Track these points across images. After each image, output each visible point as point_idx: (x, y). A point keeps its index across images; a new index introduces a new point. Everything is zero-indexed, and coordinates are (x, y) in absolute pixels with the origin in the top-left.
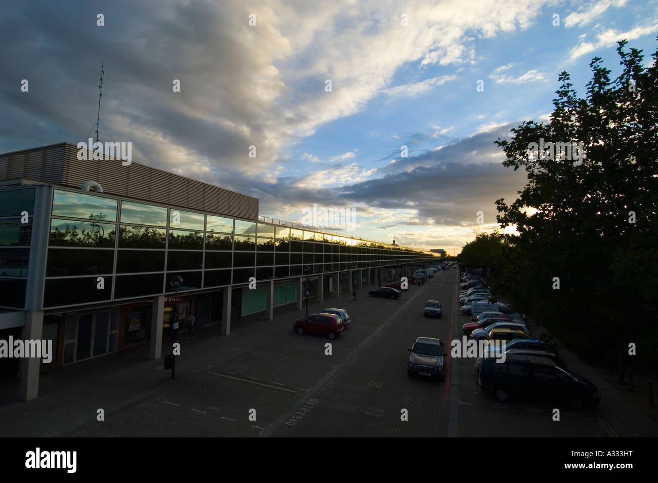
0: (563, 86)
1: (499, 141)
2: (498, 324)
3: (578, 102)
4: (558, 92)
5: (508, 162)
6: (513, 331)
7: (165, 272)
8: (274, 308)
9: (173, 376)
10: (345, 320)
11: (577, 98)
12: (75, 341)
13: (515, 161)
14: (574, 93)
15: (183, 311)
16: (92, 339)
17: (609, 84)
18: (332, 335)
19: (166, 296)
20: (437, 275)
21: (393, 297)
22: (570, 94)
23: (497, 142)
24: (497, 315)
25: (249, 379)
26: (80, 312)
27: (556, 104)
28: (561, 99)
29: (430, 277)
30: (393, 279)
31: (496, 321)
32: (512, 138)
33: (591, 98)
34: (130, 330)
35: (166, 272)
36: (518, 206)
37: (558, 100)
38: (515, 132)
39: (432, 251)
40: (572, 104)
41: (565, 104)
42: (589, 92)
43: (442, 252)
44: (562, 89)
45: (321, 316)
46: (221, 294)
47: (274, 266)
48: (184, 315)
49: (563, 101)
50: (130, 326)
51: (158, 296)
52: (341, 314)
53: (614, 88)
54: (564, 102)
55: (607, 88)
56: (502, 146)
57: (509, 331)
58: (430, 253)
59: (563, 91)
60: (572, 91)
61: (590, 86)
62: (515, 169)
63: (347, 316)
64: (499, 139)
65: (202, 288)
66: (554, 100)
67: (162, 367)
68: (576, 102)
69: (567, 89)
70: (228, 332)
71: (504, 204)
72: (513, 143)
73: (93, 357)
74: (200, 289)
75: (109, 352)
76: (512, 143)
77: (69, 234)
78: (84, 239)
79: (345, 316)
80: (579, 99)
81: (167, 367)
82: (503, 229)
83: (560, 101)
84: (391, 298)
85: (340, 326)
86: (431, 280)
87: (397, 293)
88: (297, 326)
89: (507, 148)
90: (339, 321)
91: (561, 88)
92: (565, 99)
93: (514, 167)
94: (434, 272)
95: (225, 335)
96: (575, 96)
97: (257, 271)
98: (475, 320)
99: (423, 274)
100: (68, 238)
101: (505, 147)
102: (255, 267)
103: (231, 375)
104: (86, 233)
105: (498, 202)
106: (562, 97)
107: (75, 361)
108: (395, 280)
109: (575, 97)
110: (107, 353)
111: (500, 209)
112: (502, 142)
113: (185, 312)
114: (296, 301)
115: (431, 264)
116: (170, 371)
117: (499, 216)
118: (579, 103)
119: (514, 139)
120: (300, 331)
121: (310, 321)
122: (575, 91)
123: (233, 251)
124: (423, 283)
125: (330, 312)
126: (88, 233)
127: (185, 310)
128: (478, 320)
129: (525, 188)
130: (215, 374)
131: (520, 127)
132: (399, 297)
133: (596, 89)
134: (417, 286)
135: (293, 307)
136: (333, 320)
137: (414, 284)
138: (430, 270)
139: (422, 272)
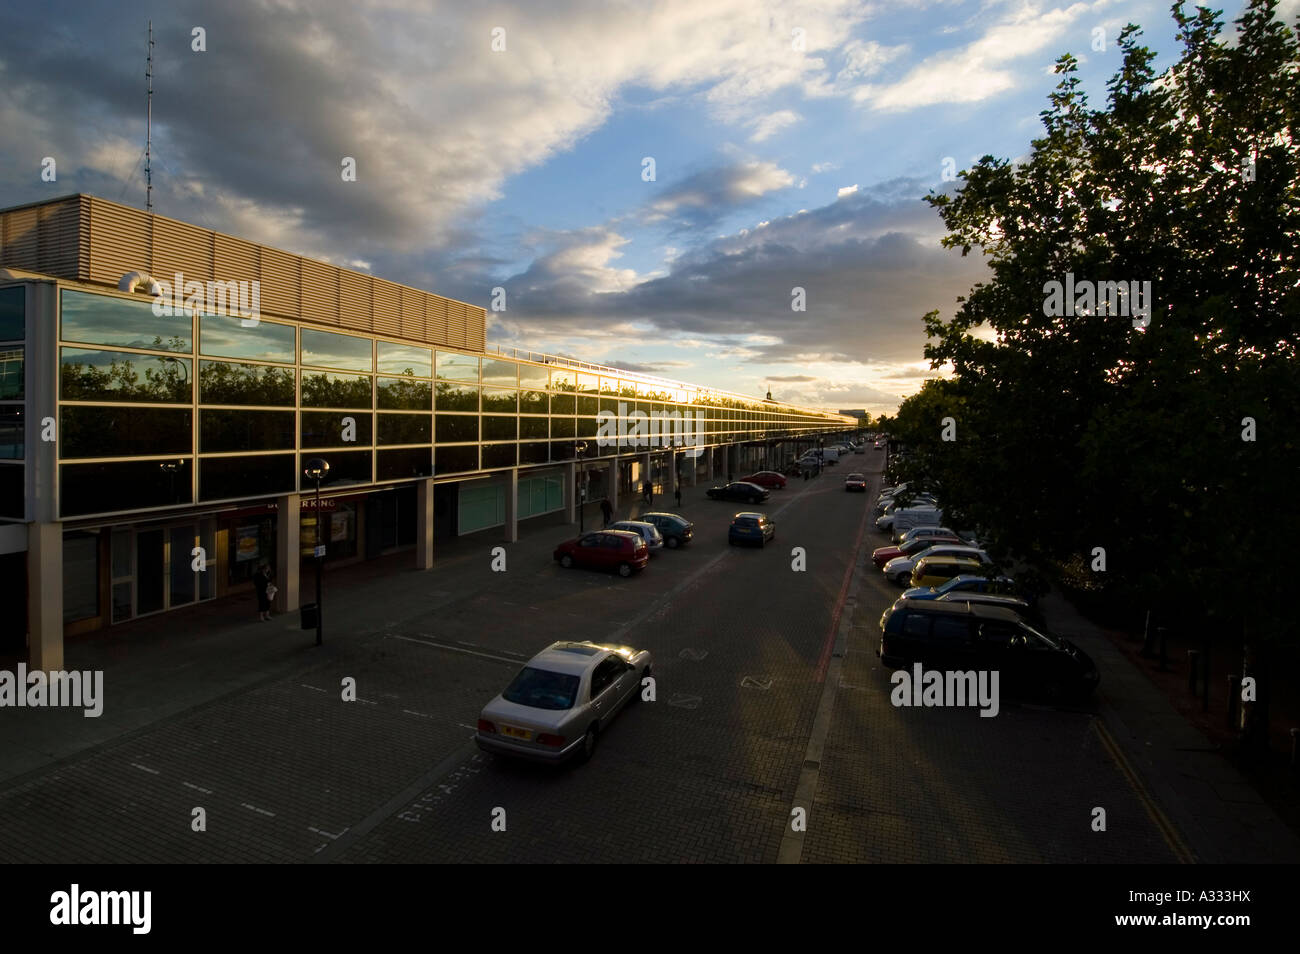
0: (1063, 83)
1: (932, 196)
2: (935, 548)
3: (1090, 118)
4: (1054, 96)
5: (951, 240)
6: (960, 562)
7: (298, 451)
8: (519, 522)
9: (319, 641)
10: (652, 543)
11: (1089, 108)
12: (132, 579)
13: (965, 237)
14: (1084, 99)
15: (342, 524)
16: (165, 577)
17: (1152, 81)
18: (625, 570)
19: (302, 495)
20: (844, 460)
21: (752, 500)
22: (1076, 100)
23: (928, 198)
24: (937, 533)
25: (461, 646)
26: (138, 525)
27: (1048, 121)
28: (1056, 110)
29: (831, 463)
30: (758, 468)
31: (934, 543)
32: (958, 191)
33: (1113, 109)
34: (239, 559)
35: (300, 451)
36: (960, 326)
37: (1051, 113)
38: (965, 179)
39: (843, 412)
40: (1078, 121)
41: (1064, 121)
42: (1111, 96)
43: (862, 415)
44: (1061, 91)
45: (606, 535)
46: (412, 494)
47: (518, 441)
48: (344, 532)
49: (1060, 115)
50: (239, 552)
51: (287, 497)
52: (646, 533)
53: (1160, 89)
54: (1062, 117)
55: (1148, 88)
56: (938, 207)
57: (952, 561)
58: (838, 417)
59: (1063, 94)
60: (1080, 94)
61: (1114, 85)
62: (964, 253)
63: (657, 534)
64: (933, 192)
65: (374, 482)
66: (1043, 113)
67: (297, 626)
68: (1085, 116)
69: (1070, 91)
70: (429, 563)
71: (939, 322)
72: (959, 200)
73: (170, 609)
74: (370, 484)
75: (201, 598)
76: (956, 201)
77: (118, 378)
78: (151, 387)
79: (652, 535)
80: (1093, 112)
81: (306, 626)
82: (935, 370)
83: (1054, 115)
84: (748, 503)
85: (641, 553)
86: (831, 470)
87: (761, 493)
88: (559, 554)
89: (947, 209)
90: (640, 543)
91: (1059, 87)
92: (1065, 111)
93: (961, 248)
94: (840, 453)
95: (424, 569)
96: (1084, 105)
97: (483, 451)
98: (897, 542)
99: (816, 458)
100: (114, 385)
101: (943, 207)
102: (480, 443)
103: (429, 639)
104: (153, 376)
105: (927, 318)
106: (1059, 106)
107: (135, 615)
108: (761, 469)
109: (1085, 108)
110: (197, 600)
111: (931, 332)
112: (939, 197)
113: (345, 528)
114: (564, 508)
115: (837, 439)
116: (313, 632)
117: (928, 345)
118: (1091, 120)
119: (963, 192)
120: (567, 561)
121: (584, 543)
122: (1085, 95)
123: (433, 413)
124: (816, 474)
125: (624, 528)
126: (157, 375)
127: (345, 523)
128: (904, 542)
129: (972, 290)
130: (398, 637)
131: (974, 167)
132: (764, 499)
133: (1124, 91)
134: (802, 480)
135: (558, 519)
136: (627, 542)
137: (799, 476)
138: (831, 451)
139: (816, 454)
